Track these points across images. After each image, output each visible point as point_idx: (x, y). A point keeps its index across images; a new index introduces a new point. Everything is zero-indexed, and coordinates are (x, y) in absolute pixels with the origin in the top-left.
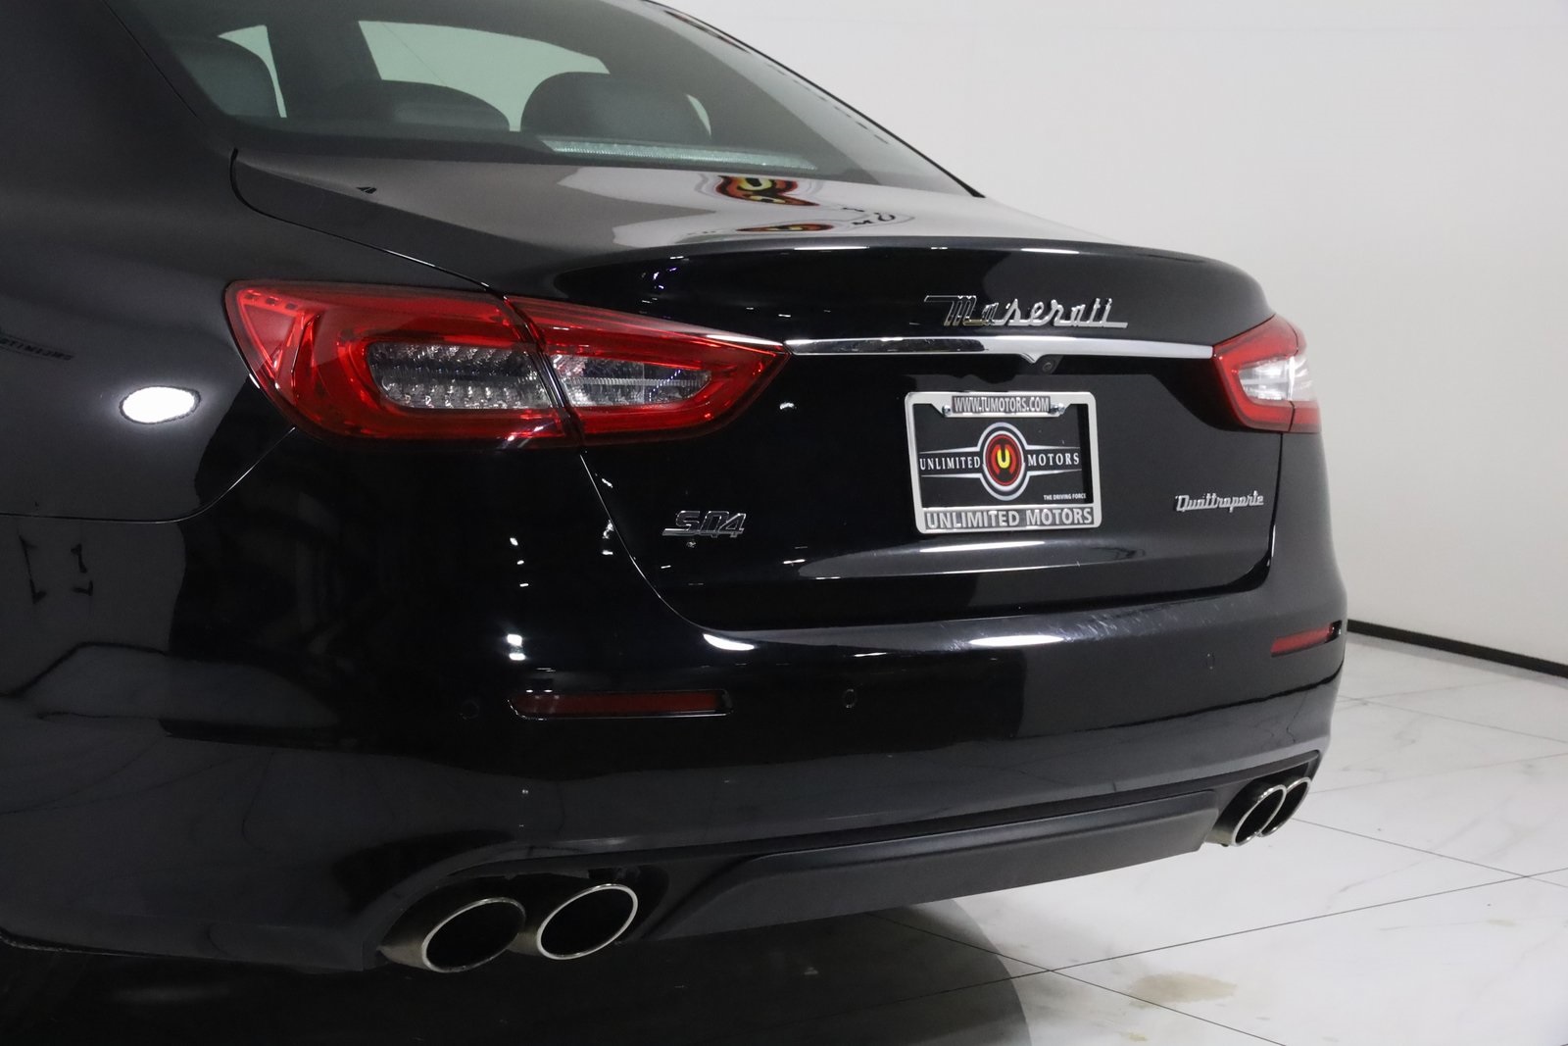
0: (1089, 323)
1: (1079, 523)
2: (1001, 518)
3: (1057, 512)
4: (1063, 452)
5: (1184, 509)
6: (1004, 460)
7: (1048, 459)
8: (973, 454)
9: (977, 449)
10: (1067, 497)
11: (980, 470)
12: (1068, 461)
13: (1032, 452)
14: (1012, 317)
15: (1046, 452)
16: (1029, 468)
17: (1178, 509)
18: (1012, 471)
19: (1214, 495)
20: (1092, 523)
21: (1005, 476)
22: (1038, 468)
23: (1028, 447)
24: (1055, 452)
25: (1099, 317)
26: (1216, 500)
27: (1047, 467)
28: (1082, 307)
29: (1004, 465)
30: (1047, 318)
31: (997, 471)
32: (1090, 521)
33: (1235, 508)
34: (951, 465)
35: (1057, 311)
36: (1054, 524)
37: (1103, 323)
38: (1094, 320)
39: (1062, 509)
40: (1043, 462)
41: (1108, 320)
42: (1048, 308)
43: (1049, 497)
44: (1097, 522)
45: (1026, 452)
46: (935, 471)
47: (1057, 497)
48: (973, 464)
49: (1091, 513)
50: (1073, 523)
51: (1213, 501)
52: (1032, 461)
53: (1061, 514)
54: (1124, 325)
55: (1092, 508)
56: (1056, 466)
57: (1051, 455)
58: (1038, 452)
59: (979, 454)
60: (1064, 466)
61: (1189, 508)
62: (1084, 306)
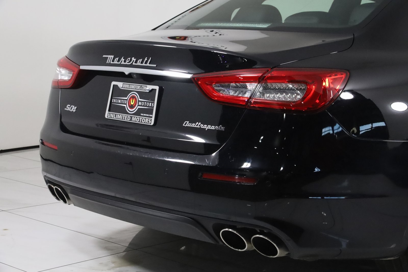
0: (144, 64)
1: (146, 123)
2: (126, 118)
3: (141, 119)
4: (149, 102)
5: (185, 126)
6: (132, 102)
7: (144, 104)
8: (125, 100)
9: (126, 98)
10: (148, 115)
11: (126, 104)
12: (150, 105)
13: (140, 101)
14: (121, 62)
15: (144, 102)
16: (138, 105)
17: (184, 125)
18: (134, 105)
19: (200, 123)
20: (151, 124)
21: (132, 107)
22: (141, 106)
23: (140, 100)
24: (147, 102)
25: (146, 63)
26: (200, 125)
27: (144, 106)
28: (141, 60)
29: (132, 104)
30: (131, 62)
31: (130, 105)
32: (150, 123)
33: (208, 129)
34: (119, 102)
35: (134, 61)
36: (139, 122)
37: (148, 65)
38: (145, 63)
39: (143, 118)
40: (143, 104)
41: (149, 64)
42: (131, 60)
43: (142, 114)
44: (152, 124)
45: (139, 101)
46: (115, 103)
47: (145, 115)
48: (125, 102)
49: (151, 121)
50: (145, 123)
51: (199, 125)
52: (140, 104)
53: (142, 120)
54: (155, 66)
55: (151, 119)
56: (146, 106)
57: (145, 103)
58: (142, 101)
59: (127, 100)
60: (149, 106)
61: (188, 126)
62: (142, 59)
